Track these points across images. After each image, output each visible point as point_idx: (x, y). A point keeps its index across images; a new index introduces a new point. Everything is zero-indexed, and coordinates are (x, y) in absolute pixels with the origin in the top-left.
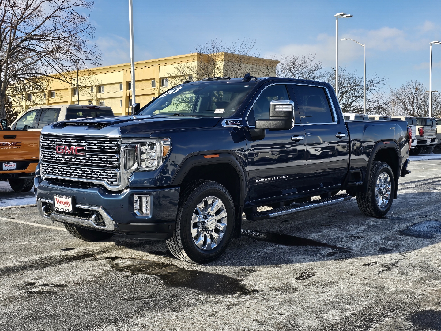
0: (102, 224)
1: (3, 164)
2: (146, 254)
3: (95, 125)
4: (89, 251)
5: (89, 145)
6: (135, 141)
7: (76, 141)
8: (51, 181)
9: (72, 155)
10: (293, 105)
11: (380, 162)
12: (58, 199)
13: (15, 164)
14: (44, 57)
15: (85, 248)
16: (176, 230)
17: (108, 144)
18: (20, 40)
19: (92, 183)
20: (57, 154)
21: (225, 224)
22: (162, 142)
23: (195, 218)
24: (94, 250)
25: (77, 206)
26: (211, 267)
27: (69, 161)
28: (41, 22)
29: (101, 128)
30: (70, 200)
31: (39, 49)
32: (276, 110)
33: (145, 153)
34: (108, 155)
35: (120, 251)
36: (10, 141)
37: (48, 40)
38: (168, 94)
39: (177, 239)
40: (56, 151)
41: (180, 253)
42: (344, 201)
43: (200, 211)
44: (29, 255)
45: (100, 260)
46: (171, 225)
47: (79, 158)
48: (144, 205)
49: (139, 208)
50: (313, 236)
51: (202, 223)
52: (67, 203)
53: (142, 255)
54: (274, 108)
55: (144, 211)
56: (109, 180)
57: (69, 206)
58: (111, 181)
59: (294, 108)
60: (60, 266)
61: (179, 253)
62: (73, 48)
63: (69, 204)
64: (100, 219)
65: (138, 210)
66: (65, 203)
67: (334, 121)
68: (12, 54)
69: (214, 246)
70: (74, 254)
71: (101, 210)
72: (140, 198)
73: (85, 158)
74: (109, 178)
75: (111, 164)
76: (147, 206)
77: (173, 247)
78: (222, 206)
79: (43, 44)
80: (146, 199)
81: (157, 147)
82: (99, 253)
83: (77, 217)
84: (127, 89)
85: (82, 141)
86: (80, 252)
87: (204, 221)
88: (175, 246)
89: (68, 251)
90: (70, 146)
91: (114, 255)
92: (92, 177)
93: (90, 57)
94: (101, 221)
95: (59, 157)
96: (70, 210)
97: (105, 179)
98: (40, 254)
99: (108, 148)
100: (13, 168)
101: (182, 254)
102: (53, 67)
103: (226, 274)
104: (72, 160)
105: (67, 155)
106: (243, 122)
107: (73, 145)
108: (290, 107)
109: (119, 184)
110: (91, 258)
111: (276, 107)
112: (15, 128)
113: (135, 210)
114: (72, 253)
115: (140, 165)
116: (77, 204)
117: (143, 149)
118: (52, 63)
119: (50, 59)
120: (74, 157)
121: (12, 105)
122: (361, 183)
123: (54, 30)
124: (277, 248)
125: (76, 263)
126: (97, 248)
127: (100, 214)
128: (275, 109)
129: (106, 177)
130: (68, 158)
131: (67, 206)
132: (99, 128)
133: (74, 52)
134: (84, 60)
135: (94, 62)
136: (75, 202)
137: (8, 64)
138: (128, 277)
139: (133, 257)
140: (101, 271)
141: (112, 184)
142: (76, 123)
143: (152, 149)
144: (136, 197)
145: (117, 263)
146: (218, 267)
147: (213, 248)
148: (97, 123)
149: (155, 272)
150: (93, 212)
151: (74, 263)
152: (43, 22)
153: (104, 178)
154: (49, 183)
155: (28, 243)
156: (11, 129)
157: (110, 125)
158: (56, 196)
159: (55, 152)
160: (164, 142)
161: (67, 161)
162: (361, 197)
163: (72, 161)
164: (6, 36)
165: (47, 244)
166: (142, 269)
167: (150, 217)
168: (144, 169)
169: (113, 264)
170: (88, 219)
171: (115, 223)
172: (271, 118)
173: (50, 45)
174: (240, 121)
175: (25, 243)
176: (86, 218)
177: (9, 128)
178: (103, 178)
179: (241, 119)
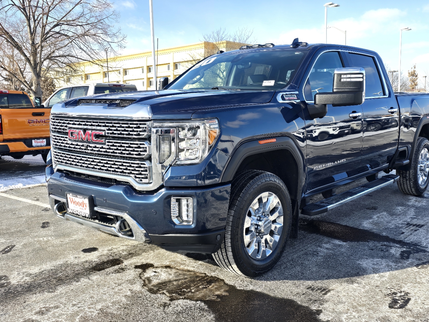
0: (130, 233)
1: (33, 141)
2: (184, 257)
3: (117, 102)
4: (114, 253)
5: (109, 130)
6: (171, 124)
7: (92, 123)
8: (65, 173)
9: (88, 141)
10: (364, 75)
11: (422, 138)
12: (72, 198)
13: (45, 140)
14: (74, 41)
15: (110, 248)
16: (225, 239)
17: (135, 128)
18: (52, 26)
19: (115, 180)
20: (70, 140)
21: (281, 224)
22: (208, 125)
23: (248, 223)
24: (121, 252)
25: (96, 209)
26: (268, 282)
27: (85, 149)
28: (71, 9)
29: (125, 106)
30: (86, 201)
31: (70, 34)
32: (342, 80)
33: (183, 140)
34: (135, 142)
35: (152, 254)
36: (39, 118)
37: (78, 25)
38: (201, 65)
39: (226, 250)
40: (67, 136)
41: (230, 267)
42: (394, 183)
43: (253, 213)
44: (42, 261)
45: (128, 271)
46: (220, 235)
47: (98, 146)
48: (184, 208)
49: (177, 215)
50: (366, 225)
51: (256, 227)
52: (82, 204)
53: (179, 260)
54: (339, 78)
55: (185, 218)
56: (137, 176)
57: (85, 209)
58: (139, 178)
59: (364, 78)
60: (77, 284)
61: (228, 267)
62: (100, 32)
63: (86, 206)
64: (127, 226)
65: (177, 217)
66: (81, 204)
67: (384, 94)
68: (45, 39)
69: (269, 252)
70: (96, 260)
71: (126, 216)
72: (178, 201)
73: (104, 146)
74: (137, 174)
75: (139, 154)
76: (187, 211)
77: (220, 259)
78: (278, 203)
79: (73, 29)
80: (187, 201)
81: (201, 132)
82: (126, 257)
83: (97, 221)
84: (147, 72)
85: (100, 124)
86: (104, 255)
87: (257, 223)
88: (223, 258)
89: (89, 254)
90: (85, 130)
91: (144, 262)
92: (115, 171)
93: (116, 40)
94: (128, 229)
95: (72, 144)
96: (87, 214)
97: (131, 175)
98: (56, 260)
99: (135, 133)
100: (43, 144)
101: (232, 267)
102: (83, 50)
103: (291, 297)
104: (89, 148)
105: (82, 141)
106: (299, 96)
107: (90, 129)
108: (361, 76)
109: (151, 181)
110: (116, 267)
111: (342, 76)
112: (48, 105)
113: (172, 218)
114: (93, 257)
115: (178, 157)
116: (96, 206)
117: (182, 134)
118: (82, 46)
119: (80, 43)
120: (91, 145)
121: (55, 86)
122: (408, 161)
123: (82, 15)
124: (335, 245)
125: (98, 276)
126: (125, 248)
127: (125, 220)
128: (340, 80)
129: (133, 172)
130: (83, 146)
131: (83, 208)
132: (122, 107)
133: (101, 35)
134: (110, 43)
135: (119, 44)
136: (92, 203)
137: (42, 47)
138: (165, 305)
139: (168, 264)
140: (129, 293)
141: (141, 182)
142: (92, 100)
143: (194, 135)
144: (173, 200)
145: (148, 276)
146: (278, 282)
147: (267, 255)
148: (119, 100)
149: (199, 295)
150: (117, 218)
151: (96, 277)
152: (73, 9)
153: (131, 173)
154: (61, 176)
155: (45, 239)
156: (45, 106)
157: (136, 102)
158: (69, 194)
159: (66, 138)
160: (210, 125)
161: (82, 149)
162: (403, 176)
163: (88, 150)
164: (39, 22)
165: (67, 240)
166: (181, 289)
167: (193, 226)
168: (183, 163)
169: (143, 278)
170: (110, 225)
171: (145, 232)
172: (335, 90)
173: (80, 30)
174: (296, 94)
175: (41, 239)
176: (107, 224)
177: (43, 106)
178: (128, 173)
179: (297, 92)
